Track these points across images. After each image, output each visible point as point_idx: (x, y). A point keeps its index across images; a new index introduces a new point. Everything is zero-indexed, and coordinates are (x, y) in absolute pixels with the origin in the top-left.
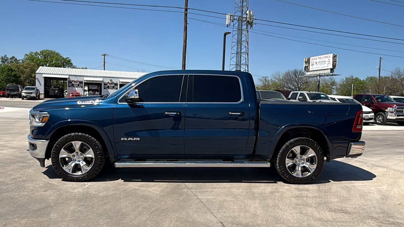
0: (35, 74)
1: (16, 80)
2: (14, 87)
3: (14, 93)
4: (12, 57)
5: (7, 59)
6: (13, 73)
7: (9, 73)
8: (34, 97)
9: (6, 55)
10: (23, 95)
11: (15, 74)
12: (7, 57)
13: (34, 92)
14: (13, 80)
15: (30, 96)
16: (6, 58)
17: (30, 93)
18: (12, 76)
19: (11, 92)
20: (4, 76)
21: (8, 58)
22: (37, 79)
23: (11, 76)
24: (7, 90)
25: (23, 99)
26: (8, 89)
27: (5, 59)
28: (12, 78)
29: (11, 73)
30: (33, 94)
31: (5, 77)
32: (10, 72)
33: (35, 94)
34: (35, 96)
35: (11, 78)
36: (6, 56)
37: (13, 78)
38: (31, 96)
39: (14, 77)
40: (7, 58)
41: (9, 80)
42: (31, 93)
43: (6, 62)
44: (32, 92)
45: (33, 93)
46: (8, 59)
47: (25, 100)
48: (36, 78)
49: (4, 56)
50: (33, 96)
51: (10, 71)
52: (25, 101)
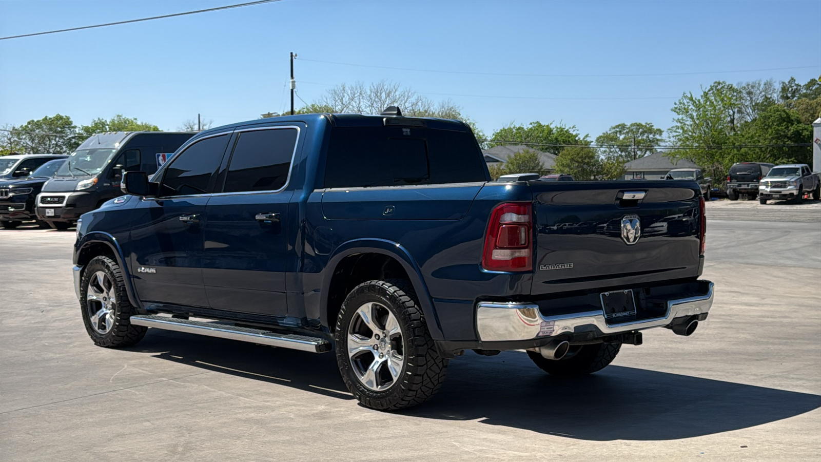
0: (812, 127)
1: (801, 147)
2: (749, 169)
3: (748, 185)
4: (809, 81)
5: (797, 89)
6: (792, 129)
7: (780, 128)
8: (792, 194)
9: (793, 77)
10: (762, 190)
11: (798, 131)
12: (796, 82)
13: (792, 182)
14: (790, 147)
15: (781, 192)
16: (795, 87)
17: (780, 184)
18: (789, 138)
19: (740, 185)
20: (767, 139)
21: (800, 86)
22: (815, 142)
23: (786, 136)
24: (731, 179)
25: (763, 202)
26: (733, 174)
27: (790, 89)
28: (789, 142)
29: (787, 128)
30: (789, 188)
31: (771, 140)
32: (783, 127)
33: (796, 186)
34: (795, 192)
35: (784, 143)
36: (793, 80)
37: (792, 144)
38: (783, 193)
39: (793, 141)
40: (798, 85)
41: (780, 149)
42: (784, 185)
43: (795, 96)
44: (785, 182)
45: (790, 185)
46: (799, 88)
47: (770, 204)
48: (815, 139)
49: (789, 82)
50: (788, 193)
51: (785, 123)
52: (770, 207)
